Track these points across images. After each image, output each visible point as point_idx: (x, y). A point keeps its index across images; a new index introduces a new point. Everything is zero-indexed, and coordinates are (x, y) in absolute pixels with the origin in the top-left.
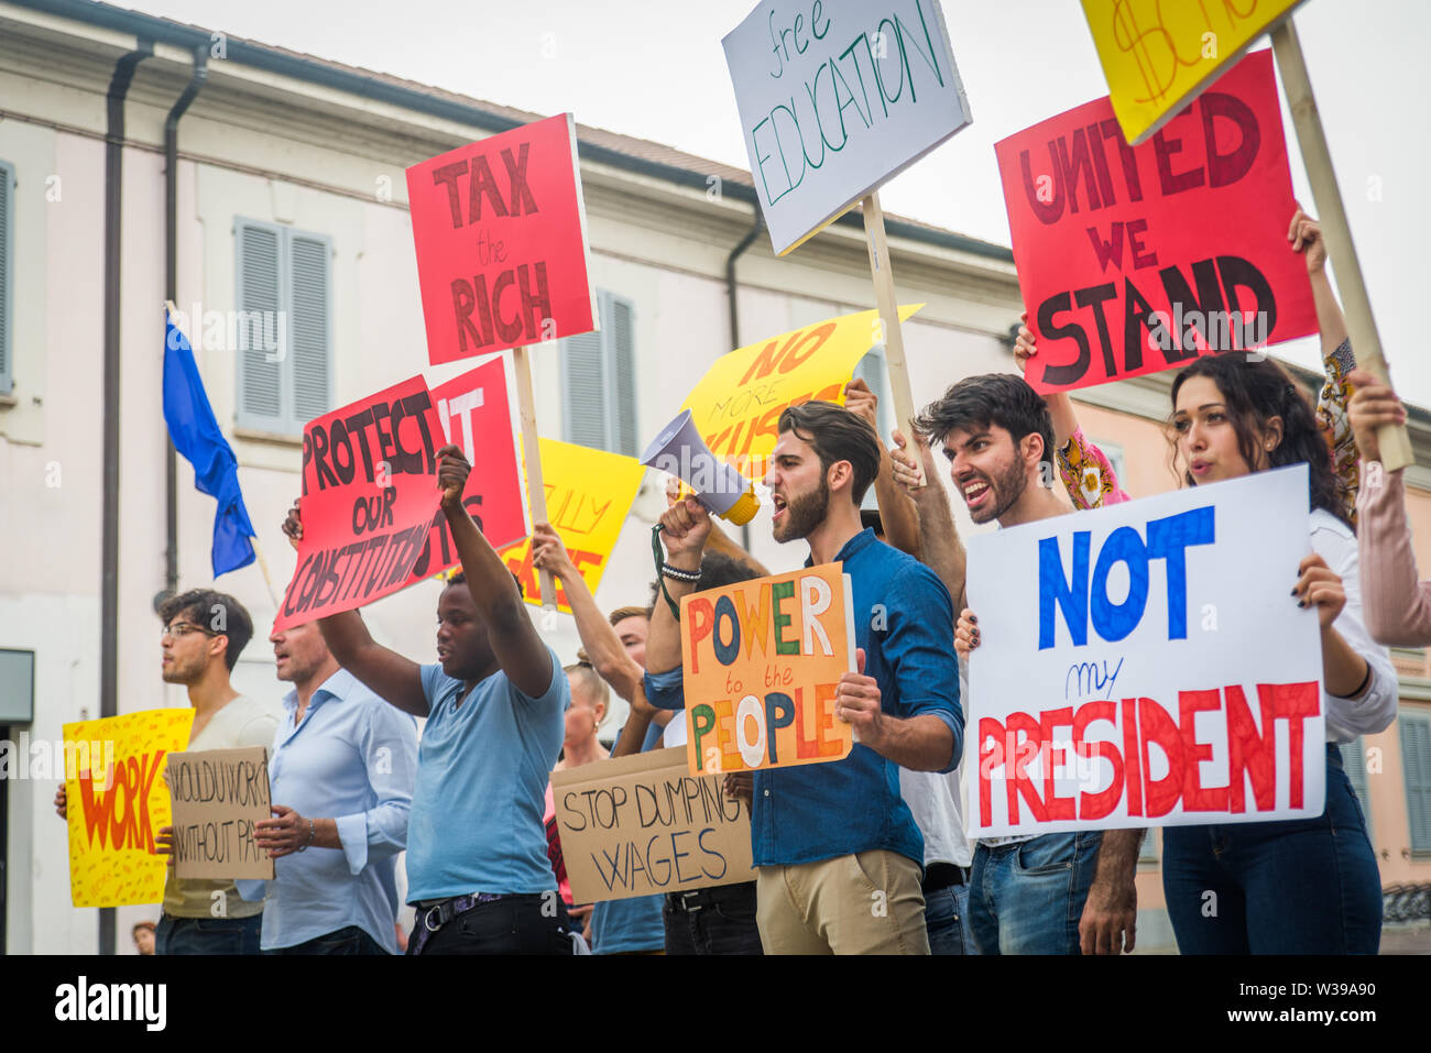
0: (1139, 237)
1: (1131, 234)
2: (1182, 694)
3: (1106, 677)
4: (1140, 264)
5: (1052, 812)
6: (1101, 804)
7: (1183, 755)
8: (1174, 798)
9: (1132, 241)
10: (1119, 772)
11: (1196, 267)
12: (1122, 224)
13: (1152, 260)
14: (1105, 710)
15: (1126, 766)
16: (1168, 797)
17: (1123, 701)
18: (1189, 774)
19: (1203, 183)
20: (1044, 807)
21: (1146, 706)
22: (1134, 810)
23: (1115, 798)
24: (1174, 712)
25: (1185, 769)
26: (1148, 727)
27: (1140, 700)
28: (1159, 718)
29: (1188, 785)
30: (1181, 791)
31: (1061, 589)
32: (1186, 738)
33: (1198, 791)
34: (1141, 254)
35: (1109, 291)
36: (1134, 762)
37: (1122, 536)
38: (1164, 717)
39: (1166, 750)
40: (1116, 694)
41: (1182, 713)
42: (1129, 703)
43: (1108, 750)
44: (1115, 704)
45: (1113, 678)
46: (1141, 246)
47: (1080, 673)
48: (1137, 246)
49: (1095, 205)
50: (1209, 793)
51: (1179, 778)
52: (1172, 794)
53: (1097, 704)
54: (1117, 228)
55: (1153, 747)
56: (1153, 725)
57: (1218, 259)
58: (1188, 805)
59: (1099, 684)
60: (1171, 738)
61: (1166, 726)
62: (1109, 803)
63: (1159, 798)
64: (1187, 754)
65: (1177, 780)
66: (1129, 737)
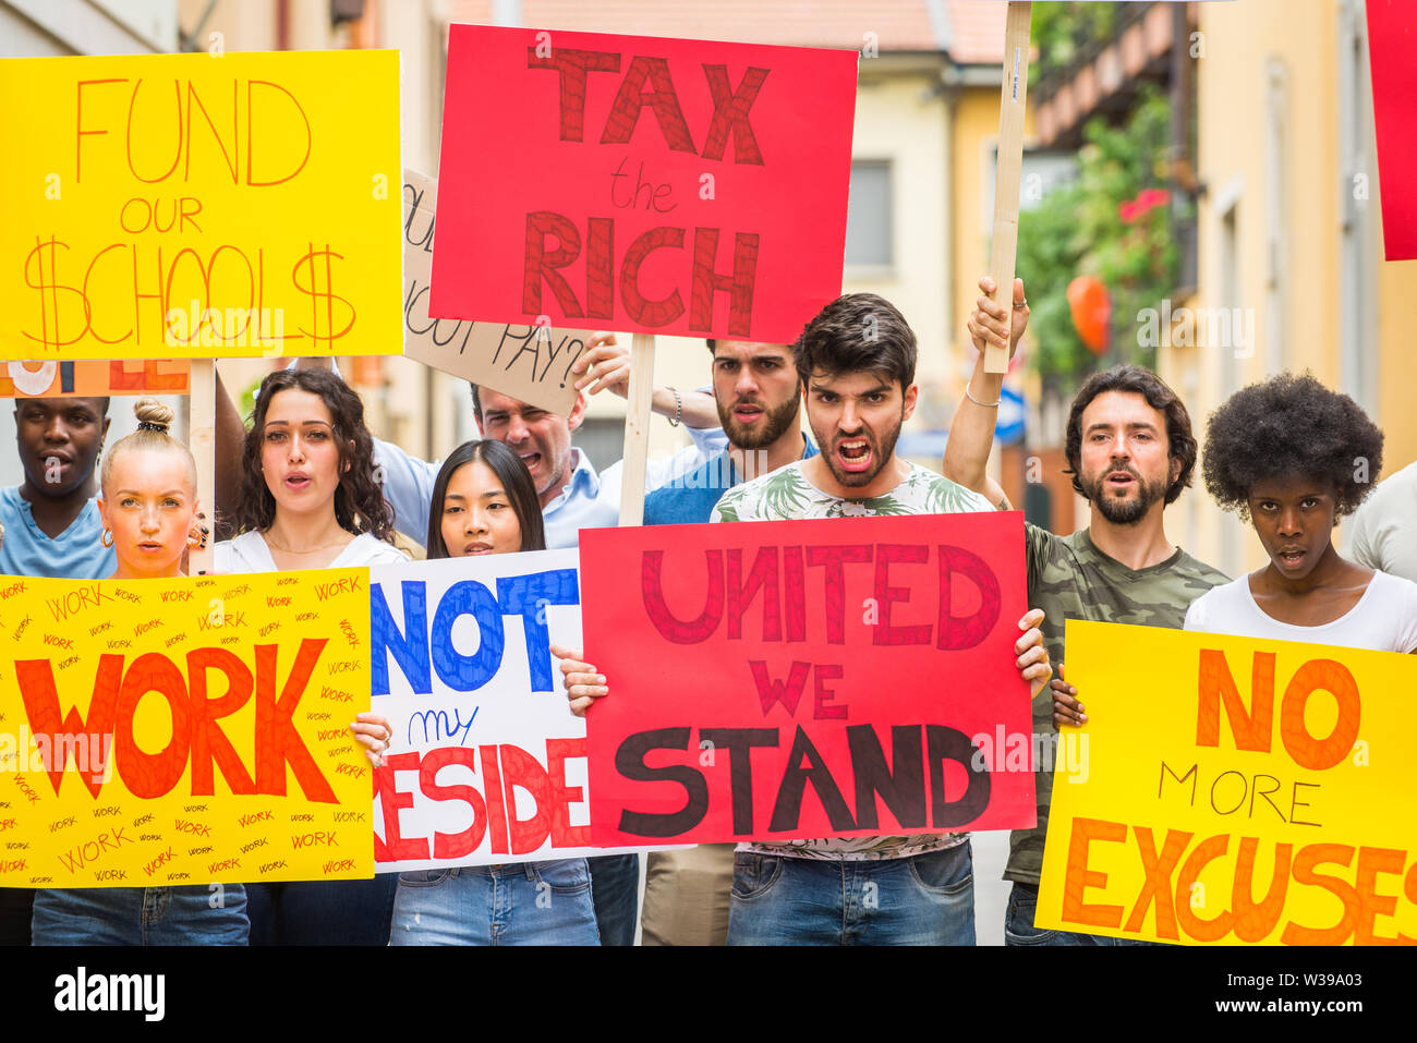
0: (828, 684)
1: (819, 679)
2: (549, 742)
3: (459, 724)
4: (821, 713)
5: (396, 853)
6: (460, 843)
7: (552, 797)
8: (542, 835)
9: (819, 688)
10: (480, 814)
11: (897, 731)
12: (809, 665)
13: (841, 712)
14: (460, 756)
15: (489, 808)
16: (536, 835)
17: (481, 747)
18: (558, 814)
19: (928, 642)
20: (387, 848)
21: (510, 752)
22: (499, 848)
23: (477, 837)
24: (542, 758)
25: (554, 809)
26: (513, 771)
27: (501, 746)
28: (525, 764)
29: (557, 824)
30: (549, 829)
31: (392, 636)
32: (555, 781)
33: (568, 828)
34: (826, 703)
35: (770, 738)
36: (497, 804)
37: (467, 590)
38: (531, 763)
39: (533, 794)
40: (474, 741)
41: (550, 758)
42: (488, 751)
43: (465, 793)
44: (472, 750)
45: (468, 726)
46: (831, 695)
47: (425, 721)
48: (822, 694)
49: (771, 635)
50: (578, 831)
51: (548, 817)
52: (540, 832)
53: (450, 750)
54: (799, 669)
55: (519, 790)
56: (518, 770)
57: (927, 726)
58: (557, 841)
59: (451, 730)
60: (539, 782)
61: (533, 772)
62: (470, 843)
63: (527, 837)
64: (554, 796)
65: (545, 819)
66: (491, 781)
